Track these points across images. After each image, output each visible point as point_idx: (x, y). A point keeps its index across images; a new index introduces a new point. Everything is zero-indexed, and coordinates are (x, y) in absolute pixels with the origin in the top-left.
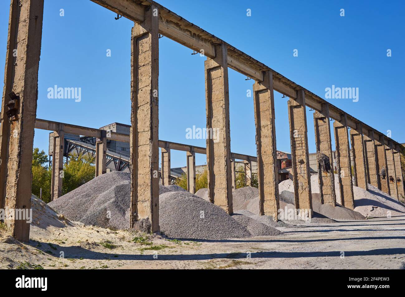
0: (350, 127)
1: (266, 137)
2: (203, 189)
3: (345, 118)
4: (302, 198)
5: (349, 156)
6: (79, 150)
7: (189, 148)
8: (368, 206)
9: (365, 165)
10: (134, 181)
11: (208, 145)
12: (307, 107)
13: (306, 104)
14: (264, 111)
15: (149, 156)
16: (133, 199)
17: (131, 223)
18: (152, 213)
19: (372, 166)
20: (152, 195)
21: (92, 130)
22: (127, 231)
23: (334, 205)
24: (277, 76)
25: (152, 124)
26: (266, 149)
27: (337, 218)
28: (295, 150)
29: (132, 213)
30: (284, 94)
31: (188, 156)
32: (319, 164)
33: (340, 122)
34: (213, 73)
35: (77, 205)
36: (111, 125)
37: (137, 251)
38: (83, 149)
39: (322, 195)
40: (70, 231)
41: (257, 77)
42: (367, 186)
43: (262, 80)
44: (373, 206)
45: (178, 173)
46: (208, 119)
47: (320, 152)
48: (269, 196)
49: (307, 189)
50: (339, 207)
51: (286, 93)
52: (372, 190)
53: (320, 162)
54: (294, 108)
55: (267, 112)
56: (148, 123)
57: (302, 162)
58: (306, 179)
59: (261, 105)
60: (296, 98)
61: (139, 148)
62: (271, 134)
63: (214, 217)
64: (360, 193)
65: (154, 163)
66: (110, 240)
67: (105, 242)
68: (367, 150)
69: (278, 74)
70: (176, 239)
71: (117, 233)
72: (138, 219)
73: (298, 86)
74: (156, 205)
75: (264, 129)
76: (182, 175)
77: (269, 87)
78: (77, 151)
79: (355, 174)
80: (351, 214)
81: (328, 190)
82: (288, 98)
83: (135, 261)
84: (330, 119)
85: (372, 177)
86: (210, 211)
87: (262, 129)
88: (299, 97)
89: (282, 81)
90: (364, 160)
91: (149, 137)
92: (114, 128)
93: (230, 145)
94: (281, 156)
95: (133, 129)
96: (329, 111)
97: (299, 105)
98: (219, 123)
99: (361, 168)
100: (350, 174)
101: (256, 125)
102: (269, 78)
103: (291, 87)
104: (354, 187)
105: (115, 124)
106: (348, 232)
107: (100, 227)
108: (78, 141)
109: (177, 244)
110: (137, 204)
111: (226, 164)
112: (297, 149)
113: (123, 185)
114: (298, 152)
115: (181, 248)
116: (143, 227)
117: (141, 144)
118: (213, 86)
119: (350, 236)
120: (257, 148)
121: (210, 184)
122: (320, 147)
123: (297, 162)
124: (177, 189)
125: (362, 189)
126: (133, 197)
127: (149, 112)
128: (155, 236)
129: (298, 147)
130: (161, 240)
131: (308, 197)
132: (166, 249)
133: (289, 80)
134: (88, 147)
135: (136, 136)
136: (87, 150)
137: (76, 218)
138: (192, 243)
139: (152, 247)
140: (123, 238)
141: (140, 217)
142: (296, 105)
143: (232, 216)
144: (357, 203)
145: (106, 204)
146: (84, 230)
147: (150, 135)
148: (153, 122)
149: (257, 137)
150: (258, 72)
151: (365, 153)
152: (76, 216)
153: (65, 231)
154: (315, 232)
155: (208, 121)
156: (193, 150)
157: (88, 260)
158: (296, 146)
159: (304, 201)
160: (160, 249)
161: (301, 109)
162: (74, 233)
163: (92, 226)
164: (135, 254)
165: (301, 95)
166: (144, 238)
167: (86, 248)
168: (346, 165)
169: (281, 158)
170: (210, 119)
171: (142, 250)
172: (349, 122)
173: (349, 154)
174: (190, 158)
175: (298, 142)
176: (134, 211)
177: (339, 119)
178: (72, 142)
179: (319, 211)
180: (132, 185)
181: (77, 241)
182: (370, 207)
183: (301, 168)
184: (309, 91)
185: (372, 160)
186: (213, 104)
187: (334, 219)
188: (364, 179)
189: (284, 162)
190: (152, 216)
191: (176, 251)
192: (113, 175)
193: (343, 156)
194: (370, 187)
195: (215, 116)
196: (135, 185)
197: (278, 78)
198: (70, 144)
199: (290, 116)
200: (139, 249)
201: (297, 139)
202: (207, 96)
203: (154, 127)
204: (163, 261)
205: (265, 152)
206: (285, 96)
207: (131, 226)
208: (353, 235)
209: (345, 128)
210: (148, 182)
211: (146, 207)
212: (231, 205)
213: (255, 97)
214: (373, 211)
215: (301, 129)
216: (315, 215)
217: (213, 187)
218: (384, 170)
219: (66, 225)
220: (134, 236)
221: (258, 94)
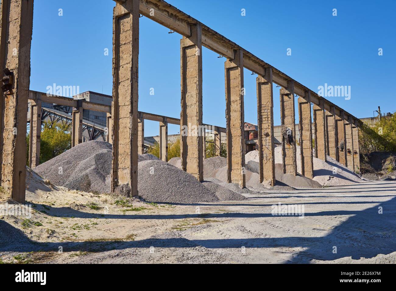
0: (313, 103)
1: (235, 111)
2: (175, 158)
3: (309, 94)
4: (266, 167)
5: (311, 130)
6: (53, 118)
7: (162, 118)
8: (326, 176)
9: (325, 139)
10: (115, 151)
11: (182, 118)
12: (273, 83)
13: (273, 81)
15: (129, 128)
16: (114, 166)
17: (112, 188)
18: (132, 179)
19: (332, 139)
20: (132, 163)
21: (68, 100)
22: (109, 195)
23: (295, 175)
24: (247, 54)
25: (132, 99)
26: (235, 122)
27: (297, 186)
28: (261, 124)
29: (113, 179)
30: (253, 71)
31: (161, 127)
32: (283, 137)
33: (304, 98)
34: (188, 51)
36: (85, 94)
37: (119, 212)
38: (56, 116)
39: (285, 166)
40: (57, 195)
41: (229, 55)
42: (326, 158)
43: (233, 58)
44: (330, 176)
45: (150, 142)
46: (183, 94)
47: (285, 126)
48: (236, 165)
49: (271, 160)
50: (299, 176)
51: (255, 70)
52: (331, 161)
53: (284, 135)
54: (262, 84)
55: (237, 89)
56: (129, 98)
57: (267, 135)
58: (271, 150)
59: (231, 81)
60: (264, 75)
61: (120, 120)
62: (239, 109)
64: (319, 164)
65: (134, 134)
66: (94, 202)
67: (90, 204)
68: (328, 125)
69: (248, 52)
70: (153, 202)
71: (99, 197)
72: (119, 184)
73: (267, 64)
74: (135, 172)
76: (155, 144)
77: (240, 65)
78: (51, 118)
79: (315, 146)
80: (309, 183)
81: (290, 161)
82: (257, 75)
83: (120, 220)
84: (295, 95)
85: (332, 149)
86: (182, 178)
87: (232, 104)
88: (267, 74)
89: (252, 60)
90: (325, 133)
91: (130, 111)
92: (87, 96)
93: (202, 119)
94: (249, 127)
95: (114, 102)
96: (295, 88)
97: (266, 82)
98: (192, 98)
99: (321, 142)
100: (311, 147)
101: (226, 99)
102: (240, 56)
103: (260, 65)
104: (314, 158)
105: (88, 92)
106: (304, 198)
107: (84, 192)
108: (51, 108)
109: (154, 207)
110: (118, 171)
112: (264, 122)
113: (102, 154)
114: (264, 126)
115: (158, 209)
116: (123, 192)
117: (122, 117)
118: (188, 64)
119: (305, 201)
120: (227, 122)
121: (183, 153)
122: (285, 121)
123: (263, 134)
124: (151, 157)
125: (321, 160)
127: (130, 87)
128: (134, 199)
130: (139, 203)
131: (271, 167)
132: (145, 211)
133: (258, 58)
134: (62, 115)
135: (117, 109)
136: (60, 118)
137: (59, 184)
138: (167, 206)
139: (132, 209)
140: (106, 201)
141: (121, 183)
142: (263, 82)
143: (202, 183)
144: (316, 173)
145: (87, 171)
146: (70, 194)
147: (130, 109)
148: (133, 97)
149: (227, 111)
150: (230, 50)
151: (326, 127)
152: (60, 182)
153: (52, 194)
154: (276, 198)
155: (183, 96)
156: (165, 121)
157: (79, 218)
158: (262, 120)
159: (268, 171)
160: (140, 210)
161: (268, 86)
162: (61, 197)
163: (75, 190)
164: (118, 214)
165: (269, 73)
166: (125, 201)
167: (76, 209)
168: (307, 138)
169: (249, 130)
170: (185, 94)
171: (124, 211)
172: (312, 98)
173: (311, 128)
174: (162, 128)
175: (265, 116)
176: (115, 177)
177: (304, 95)
178: (46, 109)
179: (281, 180)
180: (114, 154)
181: (65, 203)
182: (327, 177)
183: (266, 140)
184: (276, 69)
185: (332, 134)
186: (188, 81)
187: (294, 187)
188: (324, 151)
189: (252, 133)
190: (132, 181)
191: (154, 212)
192: (92, 144)
193: (305, 129)
194: (329, 159)
195: (190, 91)
196: (116, 154)
197: (247, 56)
198: (43, 112)
199: (258, 92)
200: (121, 210)
201: (264, 114)
202: (182, 72)
203: (134, 102)
204: (144, 220)
205: (234, 125)
206: (254, 73)
207: (112, 190)
208: (308, 200)
209: (309, 103)
210: (128, 152)
211: (126, 174)
212: (202, 173)
213: (226, 74)
214: (330, 180)
215: (268, 104)
216: (276, 183)
217: (186, 156)
218: (343, 143)
219: (52, 189)
220: (116, 200)
221: (229, 71)
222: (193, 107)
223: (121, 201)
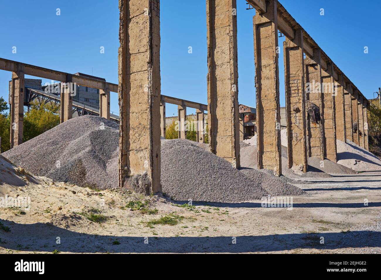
1: (268, 78)
3: (332, 67)
4: (296, 150)
8: (351, 160)
10: (124, 123)
11: (210, 82)
14: (266, 49)
16: (122, 147)
17: (121, 180)
18: (152, 167)
19: (348, 120)
20: (152, 141)
21: (56, 73)
22: (116, 191)
23: (322, 159)
24: (280, 8)
25: (151, 41)
26: (267, 92)
28: (289, 97)
29: (122, 167)
32: (308, 114)
33: (326, 71)
35: (41, 155)
39: (310, 148)
43: (265, 11)
44: (356, 160)
46: (210, 49)
47: (310, 102)
48: (270, 147)
49: (302, 141)
53: (309, 112)
54: (291, 50)
55: (270, 50)
57: (297, 110)
58: (302, 129)
59: (262, 40)
60: (293, 38)
61: (132, 76)
63: (224, 172)
64: (342, 148)
65: (155, 96)
66: (95, 207)
67: (88, 212)
71: (101, 195)
72: (131, 175)
73: (298, 24)
74: (157, 156)
75: (265, 69)
77: (274, 19)
81: (317, 142)
85: (348, 130)
86: (216, 165)
87: (263, 69)
88: (297, 37)
94: (244, 110)
95: (122, 49)
96: (321, 59)
97: (296, 47)
98: (223, 55)
99: (340, 121)
100: (334, 127)
101: (255, 64)
102: (274, 9)
103: (290, 25)
107: (76, 186)
110: (129, 154)
111: (233, 106)
112: (293, 95)
113: (99, 131)
114: (294, 100)
116: (138, 186)
117: (135, 70)
118: (217, 9)
120: (256, 92)
121: (211, 130)
122: (310, 96)
123: (292, 110)
126: (122, 145)
127: (148, 24)
128: (157, 199)
129: (293, 94)
130: (166, 205)
131: (303, 149)
134: (50, 97)
135: (126, 59)
140: (112, 203)
141: (134, 172)
142: (292, 46)
143: (240, 171)
144: (340, 156)
145: (80, 154)
147: (149, 56)
148: (154, 38)
149: (256, 79)
150: (262, 0)
153: (26, 191)
155: (210, 52)
156: (163, 100)
158: (291, 92)
159: (298, 154)
161: (299, 51)
165: (300, 35)
166: (143, 202)
168: (330, 117)
169: (244, 112)
170: (212, 50)
175: (294, 88)
176: (125, 163)
177: (326, 67)
180: (122, 128)
181: (45, 209)
182: (353, 161)
183: (296, 117)
185: (348, 113)
186: (217, 31)
188: (343, 132)
189: (247, 116)
190: (152, 170)
193: (327, 107)
195: (220, 46)
196: (126, 129)
199: (285, 59)
201: (293, 85)
203: (154, 46)
205: (266, 96)
207: (120, 183)
209: (331, 77)
210: (146, 124)
211: (142, 158)
212: (239, 157)
213: (255, 32)
214: (357, 165)
215: (298, 73)
216: (309, 168)
217: (215, 134)
218: (356, 124)
219: (27, 182)
220: (129, 200)
221: (259, 28)
222: (224, 66)
223: (137, 203)
